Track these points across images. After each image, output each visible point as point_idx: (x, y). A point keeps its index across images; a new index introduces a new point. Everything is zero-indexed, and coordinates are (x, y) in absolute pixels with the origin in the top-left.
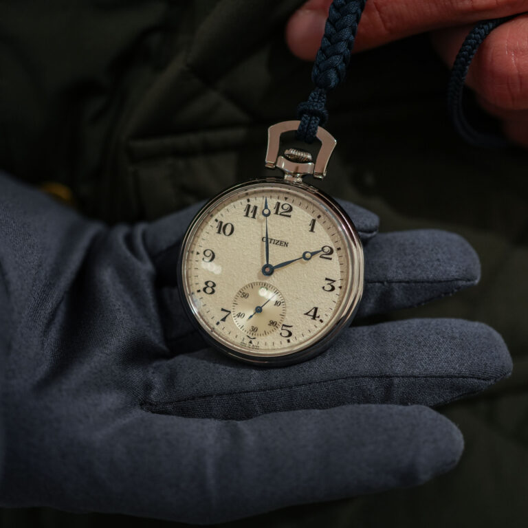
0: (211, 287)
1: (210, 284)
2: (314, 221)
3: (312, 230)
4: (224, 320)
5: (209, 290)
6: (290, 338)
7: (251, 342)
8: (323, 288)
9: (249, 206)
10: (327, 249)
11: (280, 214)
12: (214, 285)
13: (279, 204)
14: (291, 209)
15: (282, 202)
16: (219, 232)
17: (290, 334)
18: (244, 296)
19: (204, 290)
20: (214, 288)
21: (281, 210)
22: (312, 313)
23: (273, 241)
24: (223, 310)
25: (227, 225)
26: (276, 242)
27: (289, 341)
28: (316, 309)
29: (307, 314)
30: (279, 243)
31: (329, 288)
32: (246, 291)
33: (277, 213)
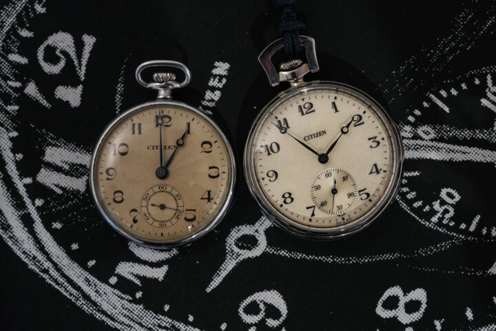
0: (289, 197)
1: (287, 195)
2: (334, 104)
3: (337, 111)
4: (313, 215)
5: (288, 200)
6: (370, 198)
7: (343, 219)
8: (371, 147)
9: (279, 122)
10: (356, 118)
11: (306, 113)
12: (290, 194)
13: (300, 106)
14: (312, 105)
15: (302, 103)
16: (269, 154)
17: (368, 195)
18: (317, 188)
19: (285, 202)
20: (292, 196)
21: (305, 111)
22: (374, 170)
24: (308, 208)
25: (271, 145)
27: (370, 200)
28: (375, 165)
29: (371, 173)
31: (375, 144)
32: (316, 184)
33: (303, 114)
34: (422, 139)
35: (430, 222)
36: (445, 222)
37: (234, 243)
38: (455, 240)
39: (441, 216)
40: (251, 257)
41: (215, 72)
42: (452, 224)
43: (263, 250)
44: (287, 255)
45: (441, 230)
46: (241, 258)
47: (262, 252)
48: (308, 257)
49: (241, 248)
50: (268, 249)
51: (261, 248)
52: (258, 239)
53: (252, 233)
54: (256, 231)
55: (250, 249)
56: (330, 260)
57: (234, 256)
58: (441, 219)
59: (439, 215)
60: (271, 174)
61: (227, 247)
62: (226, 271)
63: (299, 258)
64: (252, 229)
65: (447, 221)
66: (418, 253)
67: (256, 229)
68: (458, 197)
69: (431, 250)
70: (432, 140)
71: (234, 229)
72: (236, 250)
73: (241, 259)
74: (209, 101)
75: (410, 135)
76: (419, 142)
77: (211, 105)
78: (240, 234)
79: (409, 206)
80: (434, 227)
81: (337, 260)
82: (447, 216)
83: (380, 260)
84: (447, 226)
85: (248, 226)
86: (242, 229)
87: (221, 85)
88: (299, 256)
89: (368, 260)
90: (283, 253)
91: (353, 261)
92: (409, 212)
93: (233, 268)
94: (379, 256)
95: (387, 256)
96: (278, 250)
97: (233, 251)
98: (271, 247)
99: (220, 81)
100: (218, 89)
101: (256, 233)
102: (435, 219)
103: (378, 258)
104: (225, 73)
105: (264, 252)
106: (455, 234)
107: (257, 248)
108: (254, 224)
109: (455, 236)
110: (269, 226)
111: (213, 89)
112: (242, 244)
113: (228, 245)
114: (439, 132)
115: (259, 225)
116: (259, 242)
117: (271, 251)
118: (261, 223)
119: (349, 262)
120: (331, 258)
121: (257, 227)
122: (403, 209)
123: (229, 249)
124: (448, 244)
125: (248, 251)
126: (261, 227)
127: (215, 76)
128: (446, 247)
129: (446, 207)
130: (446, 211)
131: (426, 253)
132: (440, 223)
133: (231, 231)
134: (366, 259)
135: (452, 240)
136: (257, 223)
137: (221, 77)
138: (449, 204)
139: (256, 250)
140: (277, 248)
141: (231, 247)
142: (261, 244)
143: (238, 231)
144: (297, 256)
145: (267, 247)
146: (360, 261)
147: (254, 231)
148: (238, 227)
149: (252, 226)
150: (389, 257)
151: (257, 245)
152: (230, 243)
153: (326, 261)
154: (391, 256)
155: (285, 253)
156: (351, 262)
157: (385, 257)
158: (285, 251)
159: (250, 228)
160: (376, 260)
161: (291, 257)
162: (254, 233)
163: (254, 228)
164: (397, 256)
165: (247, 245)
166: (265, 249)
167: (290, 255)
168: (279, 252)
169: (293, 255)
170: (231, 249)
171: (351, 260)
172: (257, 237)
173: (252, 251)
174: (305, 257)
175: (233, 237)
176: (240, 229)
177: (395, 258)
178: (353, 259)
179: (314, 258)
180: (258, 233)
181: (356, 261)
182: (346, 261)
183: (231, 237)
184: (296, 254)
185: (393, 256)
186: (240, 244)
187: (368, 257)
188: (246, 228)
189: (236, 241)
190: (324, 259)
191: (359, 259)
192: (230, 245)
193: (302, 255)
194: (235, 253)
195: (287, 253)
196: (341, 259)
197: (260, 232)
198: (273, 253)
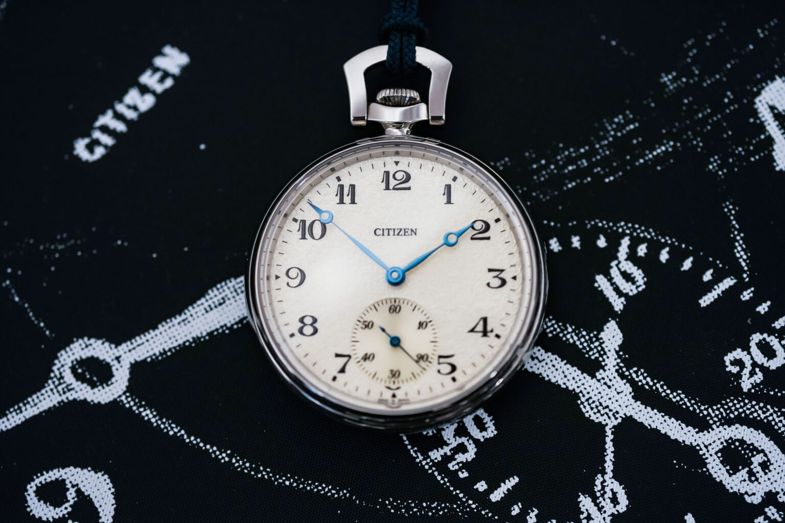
0: (312, 325)
1: (308, 321)
2: (448, 187)
3: (449, 201)
4: (342, 371)
5: (308, 330)
6: (454, 375)
7: (394, 396)
8: (488, 284)
9: (341, 187)
10: (478, 225)
11: (394, 189)
12: (315, 320)
13: (387, 173)
14: (408, 178)
15: (392, 169)
16: (303, 237)
17: (454, 368)
18: (367, 326)
19: (301, 331)
20: (316, 325)
21: (393, 183)
22: (480, 328)
23: (391, 232)
24: (337, 355)
25: (313, 223)
26: (397, 232)
27: (454, 379)
28: (485, 320)
29: (472, 331)
30: (402, 232)
31: (497, 282)
32: (368, 318)
33: (387, 188)
35: (426, 457)
36: (452, 466)
37: (70, 365)
38: (458, 506)
39: (449, 454)
40: (89, 400)
41: (159, 62)
42: (464, 475)
43: (116, 396)
44: (153, 420)
45: (439, 478)
46: (71, 396)
47: (111, 399)
48: (189, 437)
49: (79, 377)
50: (123, 398)
51: (114, 391)
52: (115, 372)
53: (109, 360)
54: (118, 359)
55: (93, 385)
56: (224, 457)
57: (60, 388)
58: (447, 459)
59: (447, 450)
60: (293, 273)
61: (55, 368)
62: (35, 408)
63: (171, 433)
64: (111, 352)
65: (457, 467)
66: (383, 505)
67: (118, 354)
68: (491, 432)
69: (409, 508)
71: (80, 341)
72: (69, 377)
73: (71, 398)
74: (129, 107)
77: (131, 115)
78: (86, 354)
80: (430, 468)
81: (237, 462)
82: (461, 457)
83: (312, 490)
84: (453, 475)
85: (107, 344)
86: (95, 345)
87: (159, 88)
88: (174, 430)
89: (291, 484)
90: (147, 414)
91: (264, 474)
93: (50, 408)
94: (313, 483)
95: (326, 489)
96: (141, 406)
97: (62, 378)
98: (131, 396)
99: (162, 80)
100: (154, 93)
101: (116, 362)
102: (436, 455)
103: (309, 485)
104: (175, 70)
105: (115, 400)
106: (461, 495)
107: (107, 389)
108: (118, 344)
109: (460, 499)
110: (142, 358)
111: (144, 90)
112: (84, 372)
113: (59, 365)
115: (126, 349)
116: (113, 380)
117: (129, 402)
118: (131, 347)
119: (256, 474)
120: (228, 455)
121: (121, 353)
123: (57, 373)
124: (443, 509)
125: (89, 388)
126: (128, 354)
127: (156, 70)
128: (438, 511)
129: (464, 440)
130: (462, 449)
131: (397, 508)
132: (442, 465)
133: (73, 342)
134: (288, 479)
135: (452, 504)
136: (124, 345)
137: (166, 75)
138: (471, 437)
139: (102, 391)
140: (140, 402)
141: (62, 370)
142: (115, 384)
143: (87, 346)
144: (169, 429)
145: (124, 393)
146: (276, 480)
147: (113, 357)
148: (89, 339)
149: (113, 346)
150: (330, 491)
151: (109, 383)
152: (63, 362)
153: (216, 457)
154: (334, 492)
155: (151, 416)
156: (260, 476)
157: (323, 489)
158: (152, 412)
159: (108, 348)
160: (305, 488)
161: (158, 426)
162: (112, 360)
163: (115, 351)
164: (345, 495)
165: (91, 378)
166: (120, 396)
167: (159, 422)
168: (141, 410)
169: (164, 423)
170: (60, 373)
171: (261, 472)
172: (114, 369)
173: (96, 390)
174: (182, 435)
175: (73, 354)
176: (91, 345)
177: (339, 497)
178: (265, 470)
179: (198, 444)
180: (119, 362)
181: (270, 477)
182: (252, 469)
183: (70, 353)
184: (170, 425)
185: (338, 493)
186: (80, 371)
187: (292, 477)
188: (101, 347)
189: (75, 363)
190: (214, 452)
191: (274, 476)
192: (63, 366)
193: (179, 431)
194: (65, 382)
195: (154, 417)
196: (244, 463)
197: (122, 363)
198: (131, 407)
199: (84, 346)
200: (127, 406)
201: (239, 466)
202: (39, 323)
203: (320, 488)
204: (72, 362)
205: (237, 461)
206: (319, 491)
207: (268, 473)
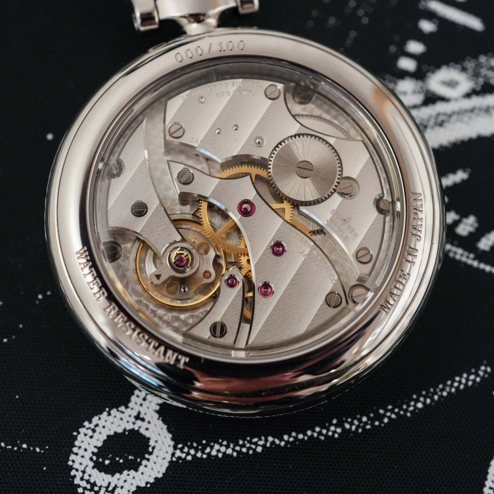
34: (443, 99)
37: (91, 464)
40: (142, 484)
43: (169, 458)
44: (229, 451)
47: (166, 464)
48: (281, 439)
49: (112, 470)
50: (178, 453)
51: (162, 454)
52: (147, 434)
53: (130, 426)
54: (138, 417)
55: (135, 466)
61: (77, 481)
63: (259, 449)
64: (125, 417)
67: (135, 413)
70: (468, 95)
71: (82, 430)
72: (101, 478)
75: (418, 99)
76: (440, 107)
78: (99, 439)
79: (470, 252)
83: (449, 393)
85: (114, 412)
86: (101, 423)
88: (259, 444)
89: (424, 403)
90: (218, 449)
91: (389, 415)
92: (475, 264)
94: (445, 385)
96: (204, 447)
97: (94, 485)
98: (185, 445)
101: (139, 422)
103: (442, 390)
105: (171, 462)
107: (152, 458)
108: (126, 403)
112: (112, 459)
113: (79, 475)
114: (476, 75)
115: (140, 401)
116: (152, 443)
119: (381, 421)
120: (336, 426)
121: (137, 408)
122: (460, 262)
123: (84, 484)
125: (132, 472)
126: (146, 404)
133: (75, 438)
134: (417, 401)
136: (133, 398)
139: (150, 464)
140: (199, 444)
141: (86, 477)
142: (158, 447)
143: (94, 431)
144: (253, 447)
145: (175, 448)
146: (406, 411)
147: (133, 420)
148: (90, 422)
149: (122, 408)
150: (467, 380)
151: (150, 449)
152: (81, 468)
153: (326, 436)
154: (472, 377)
155: (223, 449)
156: (386, 420)
157: (460, 382)
158: (221, 445)
159: (119, 415)
160: (441, 397)
161: (239, 453)
162: (134, 423)
163: (128, 411)
164: (485, 372)
165: (126, 459)
166: (173, 455)
167: (238, 448)
168: (208, 450)
169: (243, 446)
170: (88, 482)
171: (384, 416)
172: (142, 431)
173: (141, 468)
174: (273, 443)
175: (86, 450)
176: (97, 425)
177: (483, 378)
178: (386, 410)
179: (296, 438)
180: (143, 420)
181: (397, 414)
182: (372, 420)
183: (81, 452)
184: (250, 442)
185: (477, 375)
186: (107, 462)
187: (419, 395)
188: (110, 418)
189: (95, 458)
190: (320, 433)
191: (401, 409)
192: (84, 472)
193: (266, 440)
194: (100, 487)
195: (227, 447)
196: (360, 421)
197: (147, 419)
198: (194, 456)
199: (90, 433)
200: (189, 458)
201: (358, 427)
202: (20, 448)
203: (456, 384)
204: (91, 459)
205: (351, 424)
206: (457, 388)
207: (392, 411)
